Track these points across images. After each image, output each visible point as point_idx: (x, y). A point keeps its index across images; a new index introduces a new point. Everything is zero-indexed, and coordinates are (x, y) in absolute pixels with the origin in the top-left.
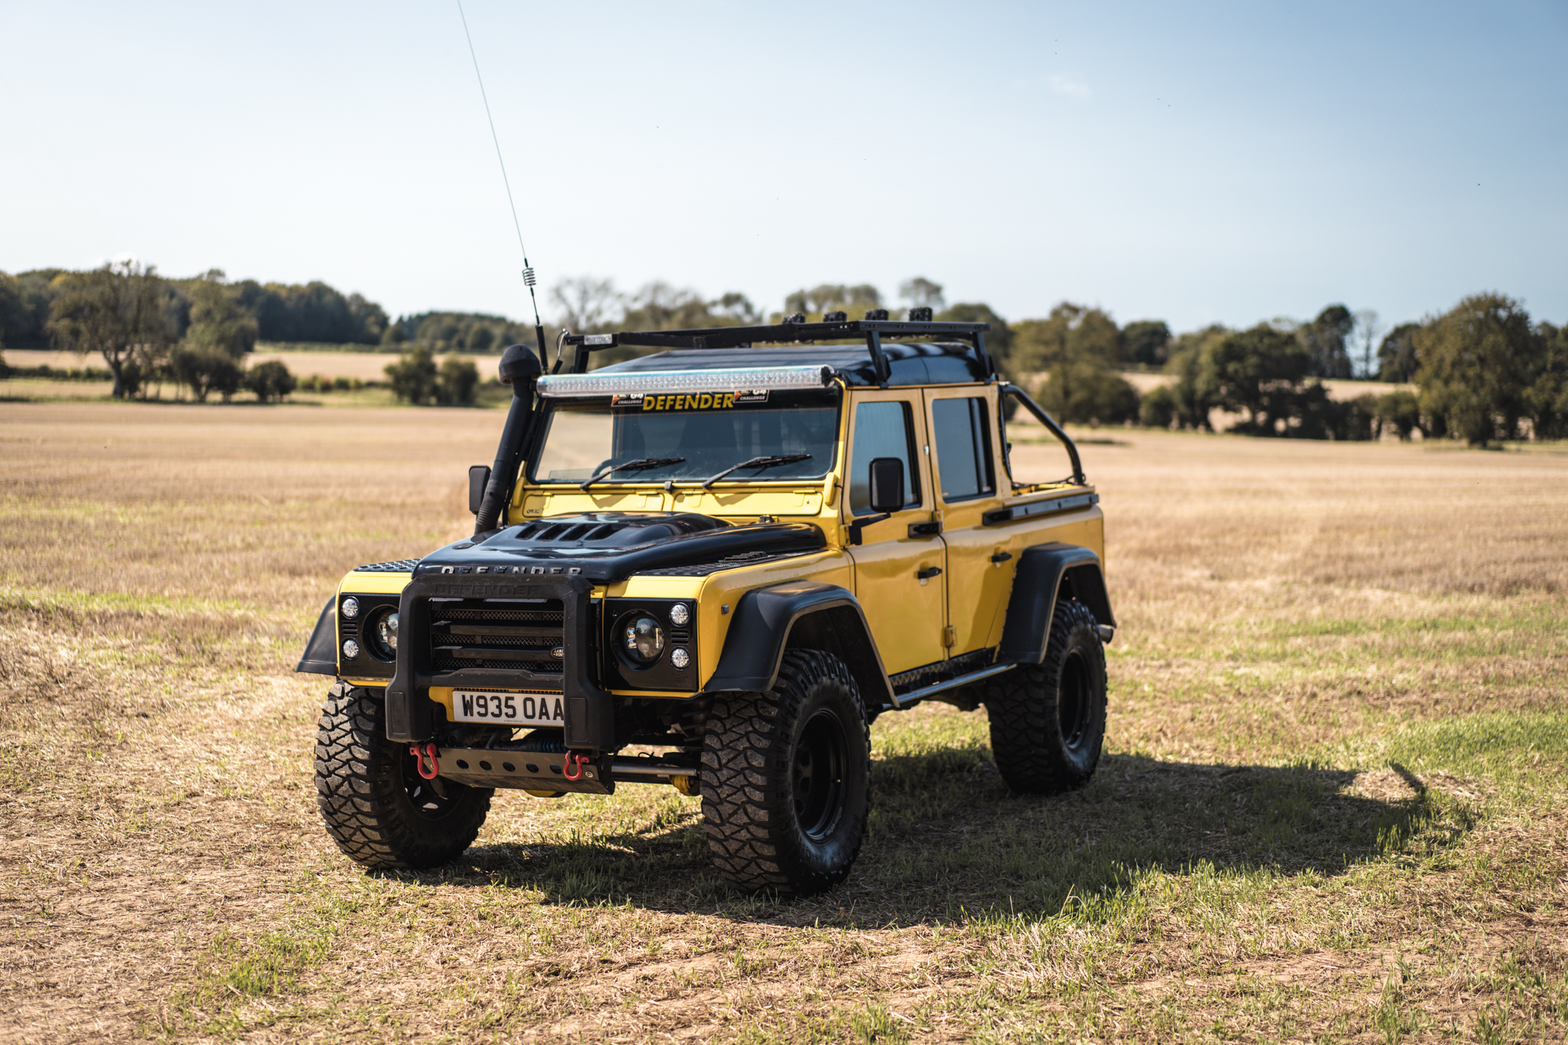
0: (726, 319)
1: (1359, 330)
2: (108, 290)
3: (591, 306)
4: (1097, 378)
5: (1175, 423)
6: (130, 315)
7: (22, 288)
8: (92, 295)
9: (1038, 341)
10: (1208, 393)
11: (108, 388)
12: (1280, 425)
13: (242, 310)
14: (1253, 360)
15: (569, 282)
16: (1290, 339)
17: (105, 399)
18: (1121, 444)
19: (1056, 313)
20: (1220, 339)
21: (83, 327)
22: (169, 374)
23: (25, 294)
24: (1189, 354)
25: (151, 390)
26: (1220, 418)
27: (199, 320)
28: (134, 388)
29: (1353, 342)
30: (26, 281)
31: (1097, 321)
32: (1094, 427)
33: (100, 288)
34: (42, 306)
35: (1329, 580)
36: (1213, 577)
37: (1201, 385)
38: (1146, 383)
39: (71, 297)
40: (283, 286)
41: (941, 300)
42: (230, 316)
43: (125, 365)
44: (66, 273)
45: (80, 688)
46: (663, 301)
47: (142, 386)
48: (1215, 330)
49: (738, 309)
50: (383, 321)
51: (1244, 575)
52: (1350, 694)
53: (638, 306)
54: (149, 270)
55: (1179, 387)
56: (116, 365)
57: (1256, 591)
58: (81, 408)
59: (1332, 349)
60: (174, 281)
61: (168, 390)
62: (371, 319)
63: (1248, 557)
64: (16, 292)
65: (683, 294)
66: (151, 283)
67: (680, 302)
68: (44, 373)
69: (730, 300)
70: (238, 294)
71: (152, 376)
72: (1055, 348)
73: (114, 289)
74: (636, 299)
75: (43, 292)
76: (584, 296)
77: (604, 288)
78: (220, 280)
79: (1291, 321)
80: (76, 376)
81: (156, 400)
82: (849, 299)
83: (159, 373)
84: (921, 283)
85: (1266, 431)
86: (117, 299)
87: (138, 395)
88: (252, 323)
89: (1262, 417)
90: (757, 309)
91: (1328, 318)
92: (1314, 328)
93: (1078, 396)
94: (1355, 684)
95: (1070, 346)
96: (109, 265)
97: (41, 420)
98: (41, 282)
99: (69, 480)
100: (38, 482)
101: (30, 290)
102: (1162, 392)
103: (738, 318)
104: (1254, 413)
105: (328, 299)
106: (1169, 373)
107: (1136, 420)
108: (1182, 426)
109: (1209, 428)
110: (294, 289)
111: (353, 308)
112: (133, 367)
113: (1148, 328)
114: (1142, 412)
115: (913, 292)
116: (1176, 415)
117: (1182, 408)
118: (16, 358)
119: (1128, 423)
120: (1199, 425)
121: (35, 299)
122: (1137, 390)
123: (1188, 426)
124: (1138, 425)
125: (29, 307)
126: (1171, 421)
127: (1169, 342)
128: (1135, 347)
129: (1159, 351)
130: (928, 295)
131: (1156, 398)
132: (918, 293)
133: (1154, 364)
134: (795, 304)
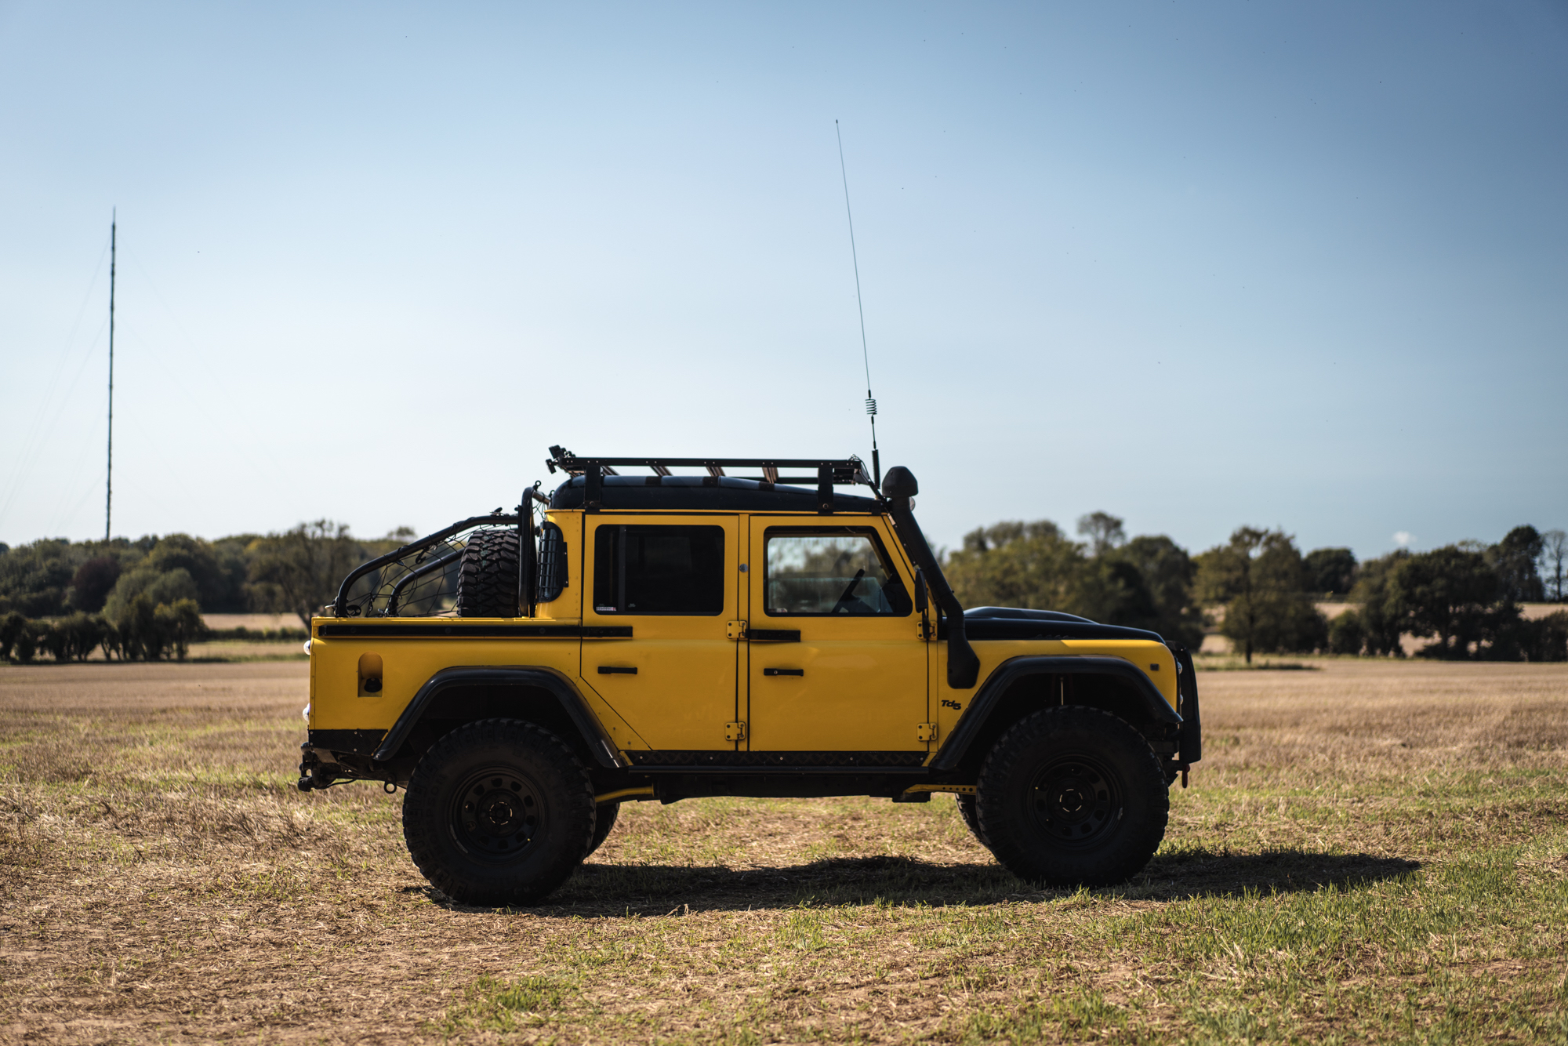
1: (1548, 551)
2: (302, 550)
4: (1282, 604)
5: (1364, 649)
6: (323, 574)
7: (218, 554)
8: (288, 557)
9: (1220, 570)
10: (1395, 617)
12: (1473, 647)
14: (1440, 582)
16: (1477, 559)
18: (1310, 669)
19: (1236, 539)
20: (1403, 564)
21: (278, 588)
23: (222, 559)
24: (1375, 581)
26: (1410, 643)
29: (1542, 563)
30: (223, 548)
31: (1280, 547)
32: (1281, 654)
33: (294, 549)
34: (238, 571)
35: (1520, 744)
36: (1404, 745)
37: (1388, 610)
38: (1333, 610)
39: (266, 558)
41: (1121, 534)
44: (261, 538)
45: (320, 839)
48: (1400, 555)
51: (1434, 743)
52: (1540, 814)
54: (342, 529)
55: (1365, 613)
57: (1448, 754)
58: (277, 666)
59: (1522, 572)
60: (365, 543)
63: (1440, 730)
64: (213, 557)
66: (344, 545)
68: (241, 635)
72: (1238, 573)
73: (309, 550)
75: (240, 558)
79: (1479, 545)
80: (271, 636)
82: (1027, 535)
84: (1100, 518)
85: (1458, 655)
86: (311, 559)
89: (1452, 640)
91: (1516, 539)
92: (1503, 551)
93: (1262, 623)
94: (1545, 806)
95: (1254, 573)
96: (303, 526)
98: (237, 547)
99: (280, 707)
100: (250, 709)
101: (226, 556)
102: (1348, 615)
104: (1445, 638)
106: (1355, 601)
107: (1325, 649)
108: (1371, 653)
109: (1400, 653)
113: (1333, 556)
114: (1330, 639)
115: (1093, 528)
116: (1364, 641)
117: (1371, 633)
118: (214, 622)
119: (1317, 651)
120: (1389, 651)
121: (230, 564)
122: (1324, 616)
123: (1378, 652)
124: (1327, 652)
125: (226, 572)
126: (1361, 647)
127: (1354, 569)
128: (1320, 576)
129: (1345, 579)
130: (1108, 531)
131: (1344, 623)
132: (1098, 529)
133: (1341, 592)
134: (975, 544)
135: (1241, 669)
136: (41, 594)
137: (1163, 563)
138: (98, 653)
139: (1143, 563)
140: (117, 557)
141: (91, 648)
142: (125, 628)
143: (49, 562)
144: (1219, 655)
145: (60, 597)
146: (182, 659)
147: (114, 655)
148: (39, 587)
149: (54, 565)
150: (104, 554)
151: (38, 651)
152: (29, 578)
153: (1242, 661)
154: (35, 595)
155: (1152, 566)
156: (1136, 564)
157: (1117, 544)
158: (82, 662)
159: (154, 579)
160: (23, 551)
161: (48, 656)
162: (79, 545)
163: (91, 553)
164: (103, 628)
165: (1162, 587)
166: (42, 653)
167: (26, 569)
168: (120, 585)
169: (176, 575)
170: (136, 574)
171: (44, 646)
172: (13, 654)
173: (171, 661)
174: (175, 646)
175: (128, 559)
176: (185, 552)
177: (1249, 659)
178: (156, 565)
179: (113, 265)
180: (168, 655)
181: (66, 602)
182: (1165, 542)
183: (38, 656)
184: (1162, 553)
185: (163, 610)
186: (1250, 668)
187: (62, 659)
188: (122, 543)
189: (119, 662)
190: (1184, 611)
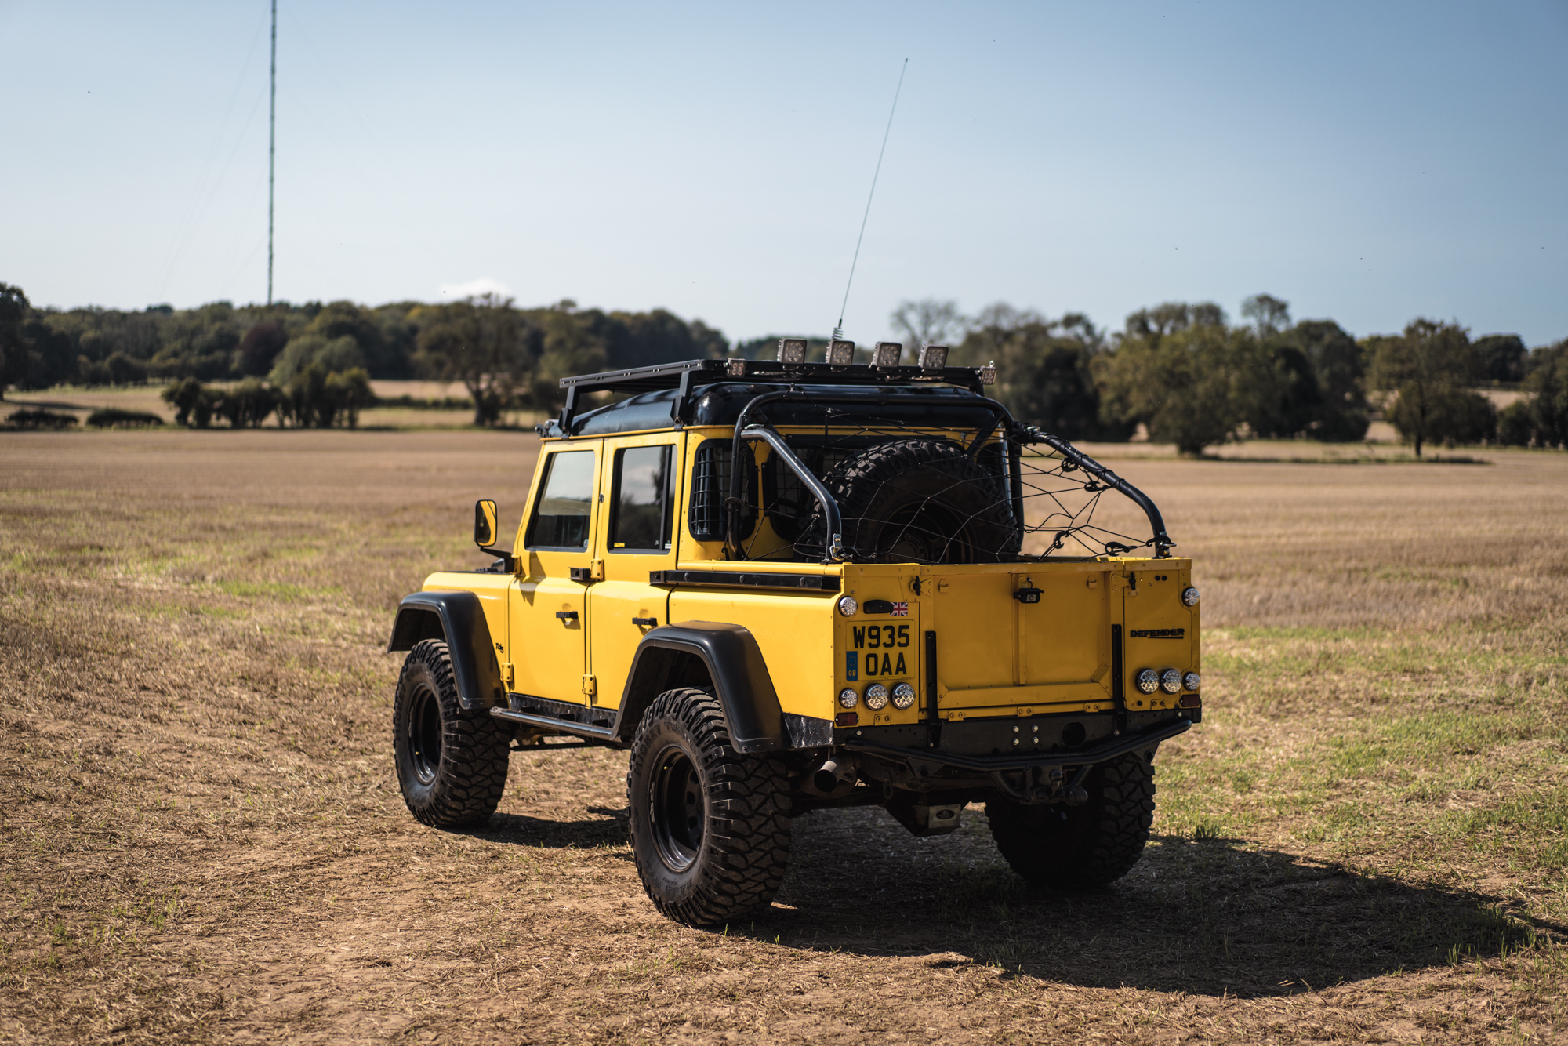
0: (1066, 340)
2: (470, 323)
3: (934, 329)
4: (1454, 396)
5: (1533, 441)
6: (490, 346)
7: (381, 321)
8: (457, 328)
9: (1391, 359)
11: (469, 416)
13: (591, 339)
15: (911, 306)
17: (467, 428)
18: (1481, 463)
19: (1410, 331)
21: (446, 359)
22: (526, 403)
23: (385, 326)
24: (1544, 369)
25: (510, 418)
27: (552, 349)
28: (494, 416)
30: (385, 315)
31: (1453, 337)
32: (1450, 445)
33: (462, 321)
34: (407, 336)
37: (1560, 402)
38: (1503, 399)
39: (438, 329)
40: (627, 315)
41: (1286, 318)
42: (582, 343)
43: (486, 395)
44: (423, 307)
46: (1005, 324)
47: (502, 414)
49: (1079, 330)
50: (723, 346)
53: (978, 329)
54: (506, 302)
55: (1536, 403)
56: (477, 394)
58: (446, 436)
60: (528, 311)
61: (527, 418)
62: (712, 346)
64: (376, 324)
65: (1025, 315)
66: (507, 314)
67: (1022, 323)
68: (406, 402)
69: (1070, 321)
70: (588, 323)
71: (509, 406)
72: (1408, 366)
73: (476, 321)
74: (977, 322)
75: (403, 326)
76: (927, 319)
77: (947, 312)
78: (571, 311)
80: (436, 405)
81: (515, 428)
82: (1192, 319)
83: (517, 402)
84: (1265, 301)
86: (478, 331)
87: (498, 423)
88: (600, 351)
90: (1098, 330)
93: (1434, 415)
96: (470, 298)
97: (410, 448)
98: (399, 314)
101: (388, 323)
102: (1518, 407)
103: (1079, 338)
105: (671, 326)
106: (1527, 390)
107: (1493, 440)
108: (1540, 445)
110: (639, 318)
111: (695, 335)
112: (494, 397)
113: (1502, 343)
114: (1499, 430)
115: (1257, 311)
116: (1534, 432)
117: (1541, 426)
118: (382, 388)
119: (1484, 442)
120: (1558, 442)
121: (395, 331)
122: (1494, 406)
123: (1547, 444)
124: (1495, 443)
125: (389, 339)
126: (1529, 439)
127: (1523, 357)
128: (1488, 363)
129: (1513, 366)
130: (1272, 313)
131: (1514, 414)
132: (1262, 312)
133: (1509, 379)
134: (1137, 324)
135: (1411, 461)
136: (210, 358)
137: (1328, 349)
138: (272, 419)
139: (1308, 347)
140: (281, 322)
141: (264, 414)
142: (298, 395)
143: (217, 326)
144: (1385, 443)
145: (227, 361)
146: (353, 426)
147: (287, 422)
148: (208, 350)
149: (221, 329)
150: (270, 319)
151: (214, 417)
152: (198, 342)
153: (1410, 452)
154: (203, 359)
155: (1316, 351)
156: (1301, 349)
157: (1281, 327)
158: (257, 427)
159: (321, 346)
160: (191, 314)
161: (225, 421)
162: (243, 310)
163: (257, 317)
164: (276, 396)
165: (1326, 372)
166: (218, 418)
167: (195, 332)
168: (289, 350)
169: (343, 343)
170: (304, 341)
171: (220, 412)
172: (190, 419)
173: (341, 428)
174: (346, 413)
175: (294, 324)
176: (349, 319)
177: (1418, 451)
178: (321, 331)
179: (274, 28)
180: (340, 421)
181: (235, 366)
182: (1331, 326)
183: (214, 421)
184: (1328, 338)
185: (335, 379)
186: (1419, 460)
187: (238, 425)
188: (284, 307)
189: (292, 429)
190: (1348, 396)
